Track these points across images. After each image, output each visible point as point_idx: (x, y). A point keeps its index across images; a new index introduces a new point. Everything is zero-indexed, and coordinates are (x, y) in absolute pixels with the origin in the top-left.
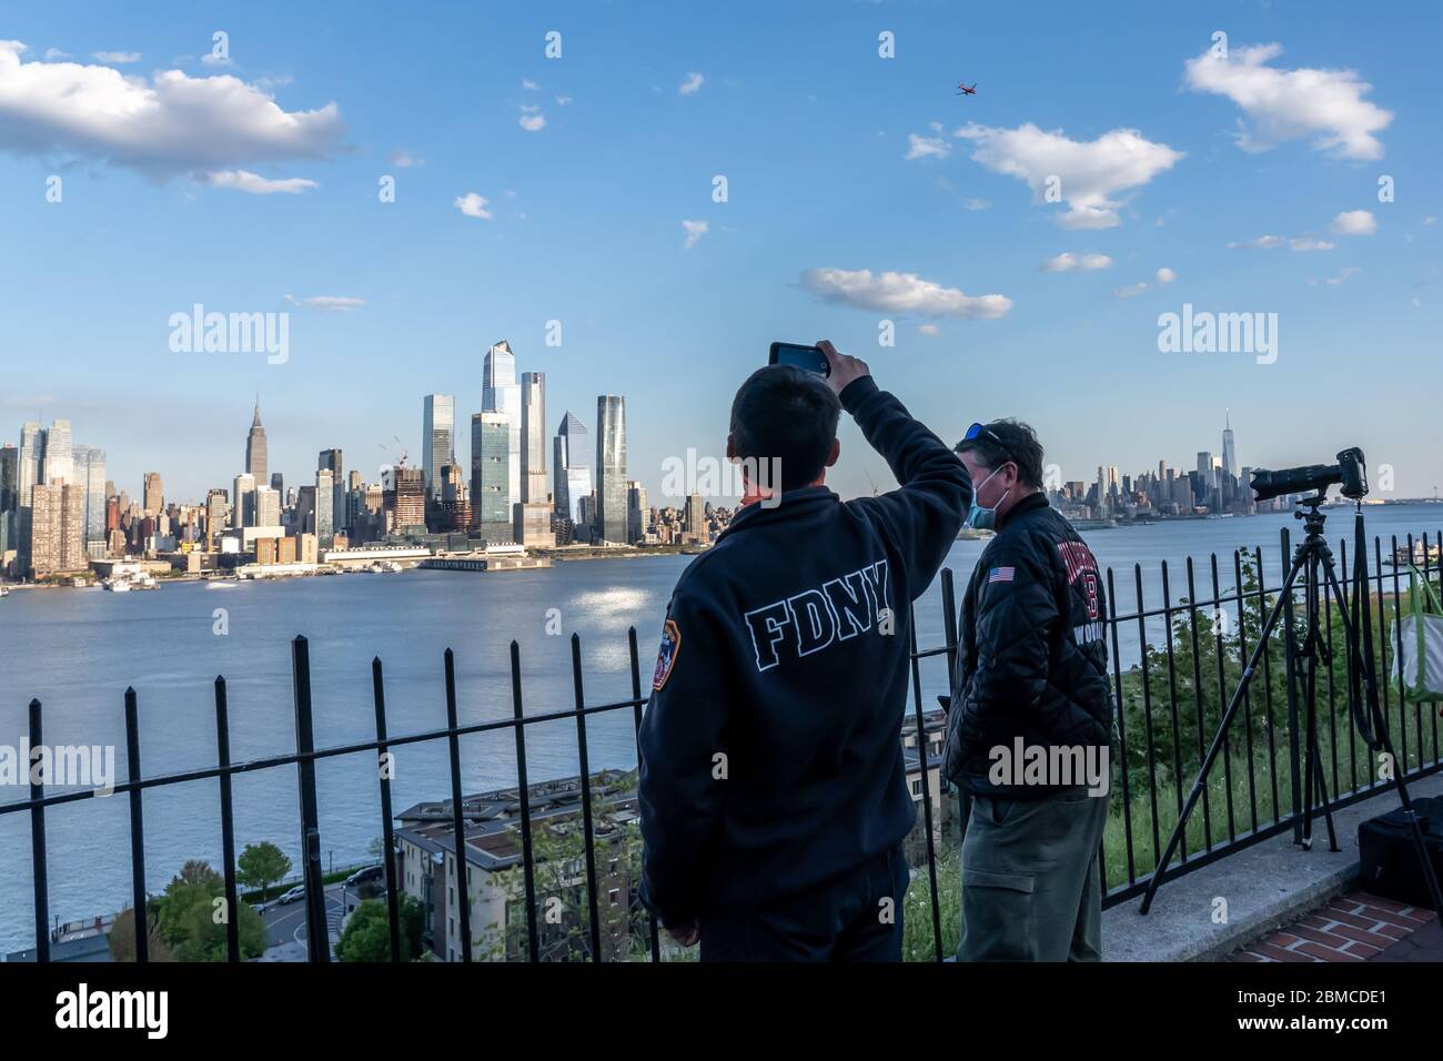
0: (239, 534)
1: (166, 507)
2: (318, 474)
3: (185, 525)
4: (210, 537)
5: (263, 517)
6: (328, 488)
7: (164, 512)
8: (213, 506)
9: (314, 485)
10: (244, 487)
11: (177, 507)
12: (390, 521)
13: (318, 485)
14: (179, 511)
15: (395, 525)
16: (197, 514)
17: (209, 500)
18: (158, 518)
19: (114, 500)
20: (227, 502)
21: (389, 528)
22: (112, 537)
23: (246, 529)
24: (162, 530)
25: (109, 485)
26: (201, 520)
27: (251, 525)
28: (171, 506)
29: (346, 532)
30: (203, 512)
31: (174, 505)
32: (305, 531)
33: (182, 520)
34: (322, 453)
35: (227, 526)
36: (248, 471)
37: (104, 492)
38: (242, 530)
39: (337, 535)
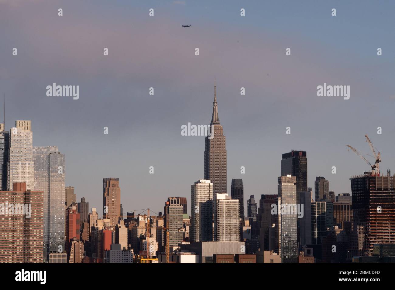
0: (196, 249)
1: (125, 217)
2: (280, 181)
3: (143, 237)
4: (167, 251)
5: (222, 231)
6: (291, 196)
7: (122, 222)
8: (171, 215)
9: (277, 193)
10: (203, 196)
11: (135, 217)
12: (361, 238)
13: (280, 194)
14: (137, 220)
15: (367, 244)
16: (155, 224)
17: (167, 208)
18: (117, 229)
19: (74, 208)
20: (185, 211)
21: (361, 247)
22: (72, 249)
23: (204, 244)
24: (120, 242)
25: (69, 191)
26: (159, 230)
27: (210, 240)
28: (131, 215)
29: (312, 249)
30: (161, 223)
31: (133, 214)
32: (267, 249)
33: (141, 231)
34: (285, 156)
35: (186, 240)
36: (207, 178)
37: (63, 199)
38: (200, 245)
39: (302, 253)
